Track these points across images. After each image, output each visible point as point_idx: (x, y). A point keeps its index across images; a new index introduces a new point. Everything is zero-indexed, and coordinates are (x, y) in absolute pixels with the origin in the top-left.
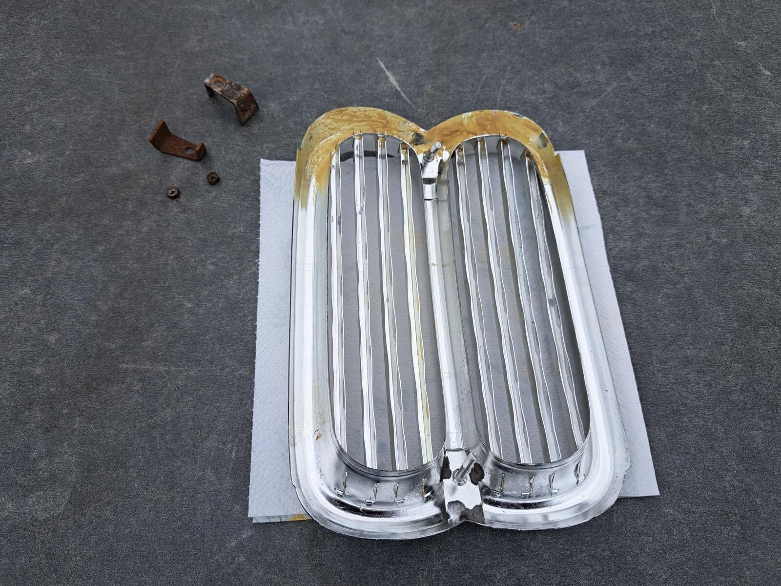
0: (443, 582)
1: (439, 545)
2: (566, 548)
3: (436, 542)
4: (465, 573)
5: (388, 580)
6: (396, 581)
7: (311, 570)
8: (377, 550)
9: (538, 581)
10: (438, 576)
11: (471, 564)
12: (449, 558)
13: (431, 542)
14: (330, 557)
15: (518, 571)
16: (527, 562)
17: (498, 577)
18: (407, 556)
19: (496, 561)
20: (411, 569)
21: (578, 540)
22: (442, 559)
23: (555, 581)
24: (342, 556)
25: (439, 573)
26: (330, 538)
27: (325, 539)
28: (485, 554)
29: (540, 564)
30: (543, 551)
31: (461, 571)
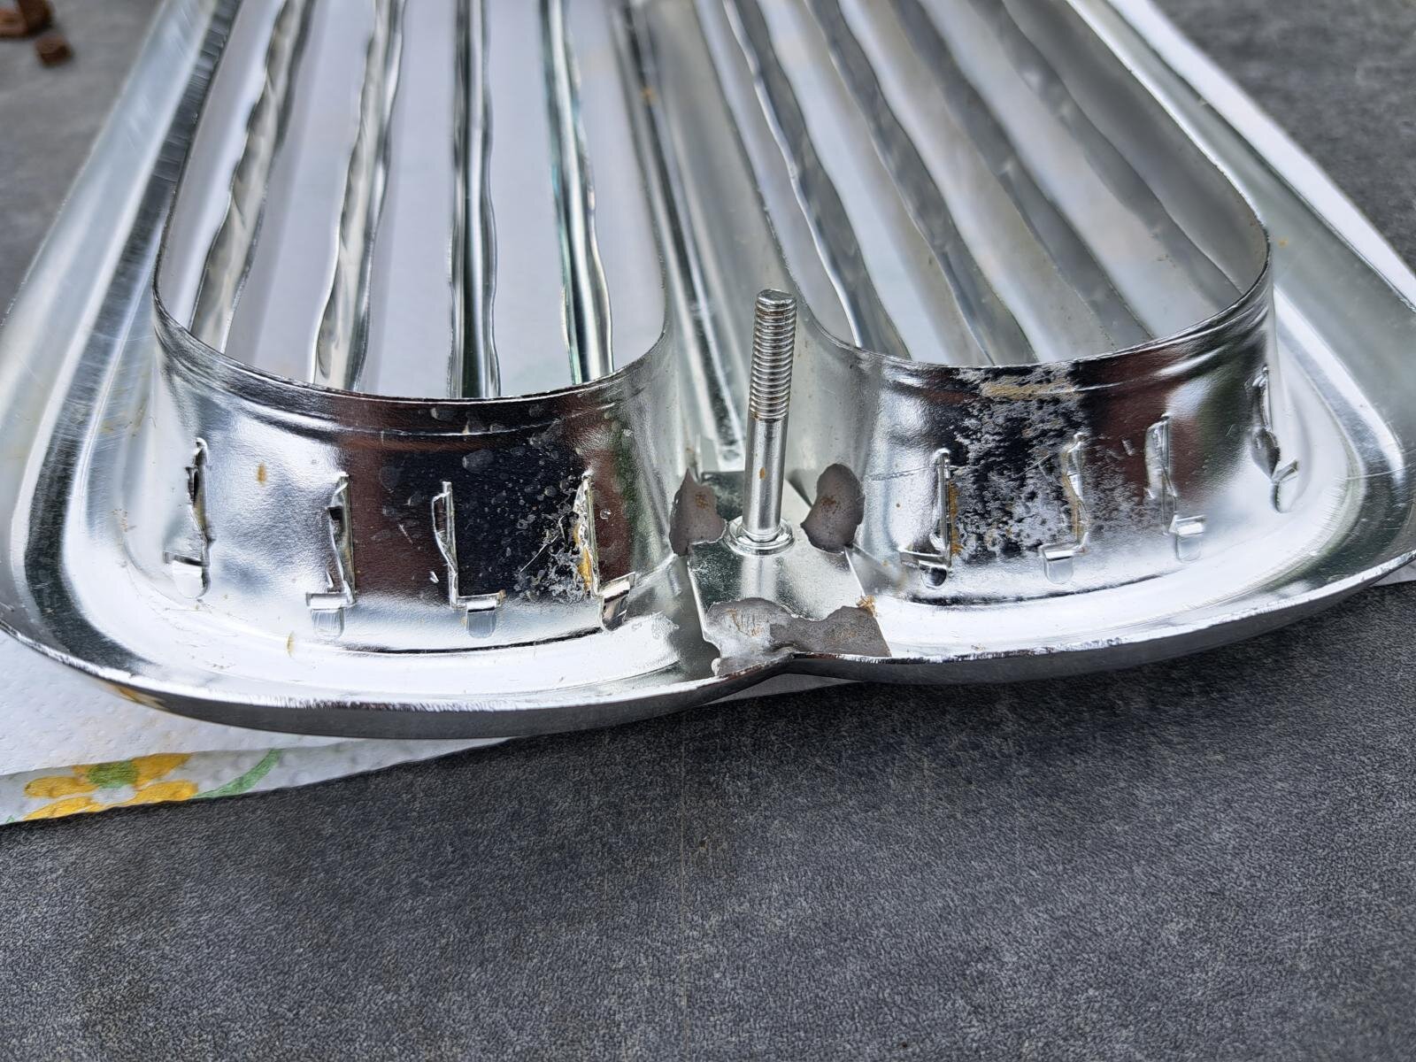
0: (729, 1016)
1: (702, 850)
2: (1307, 788)
3: (689, 841)
4: (838, 959)
5: (456, 1036)
6: (496, 1039)
7: (85, 1025)
8: (407, 907)
9: (1213, 954)
10: (706, 989)
11: (866, 913)
12: (751, 901)
13: (664, 844)
14: (187, 958)
15: (1104, 916)
16: (1137, 870)
17: (1009, 958)
18: (547, 918)
19: (987, 885)
20: (567, 974)
21: (1350, 752)
22: (721, 909)
23: (1299, 942)
24: (242, 948)
25: (709, 975)
26: (200, 880)
27: (176, 887)
28: (928, 864)
29: (1201, 873)
30: (1205, 816)
31: (819, 952)
